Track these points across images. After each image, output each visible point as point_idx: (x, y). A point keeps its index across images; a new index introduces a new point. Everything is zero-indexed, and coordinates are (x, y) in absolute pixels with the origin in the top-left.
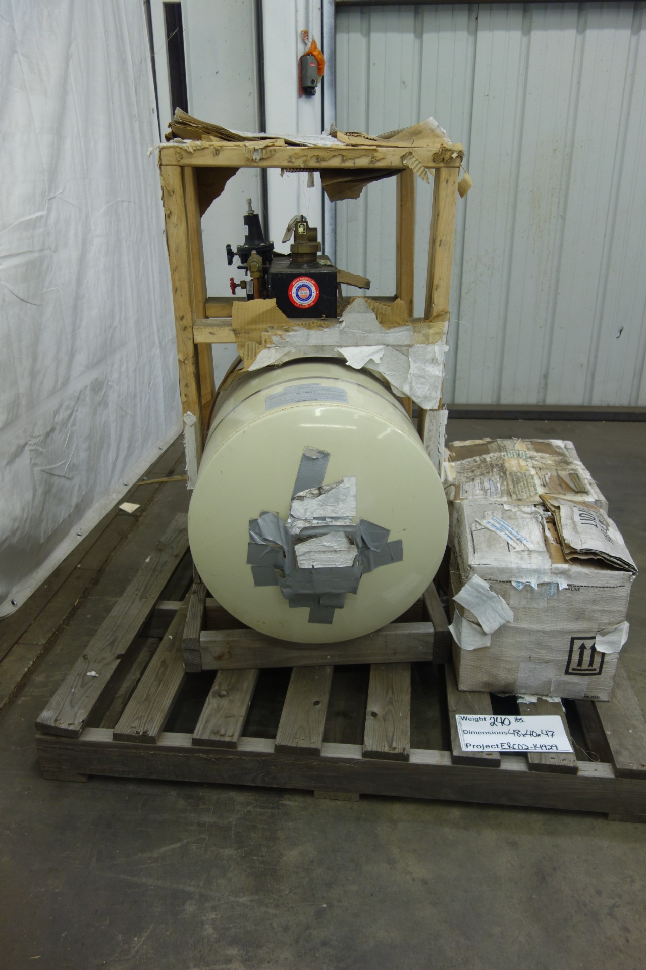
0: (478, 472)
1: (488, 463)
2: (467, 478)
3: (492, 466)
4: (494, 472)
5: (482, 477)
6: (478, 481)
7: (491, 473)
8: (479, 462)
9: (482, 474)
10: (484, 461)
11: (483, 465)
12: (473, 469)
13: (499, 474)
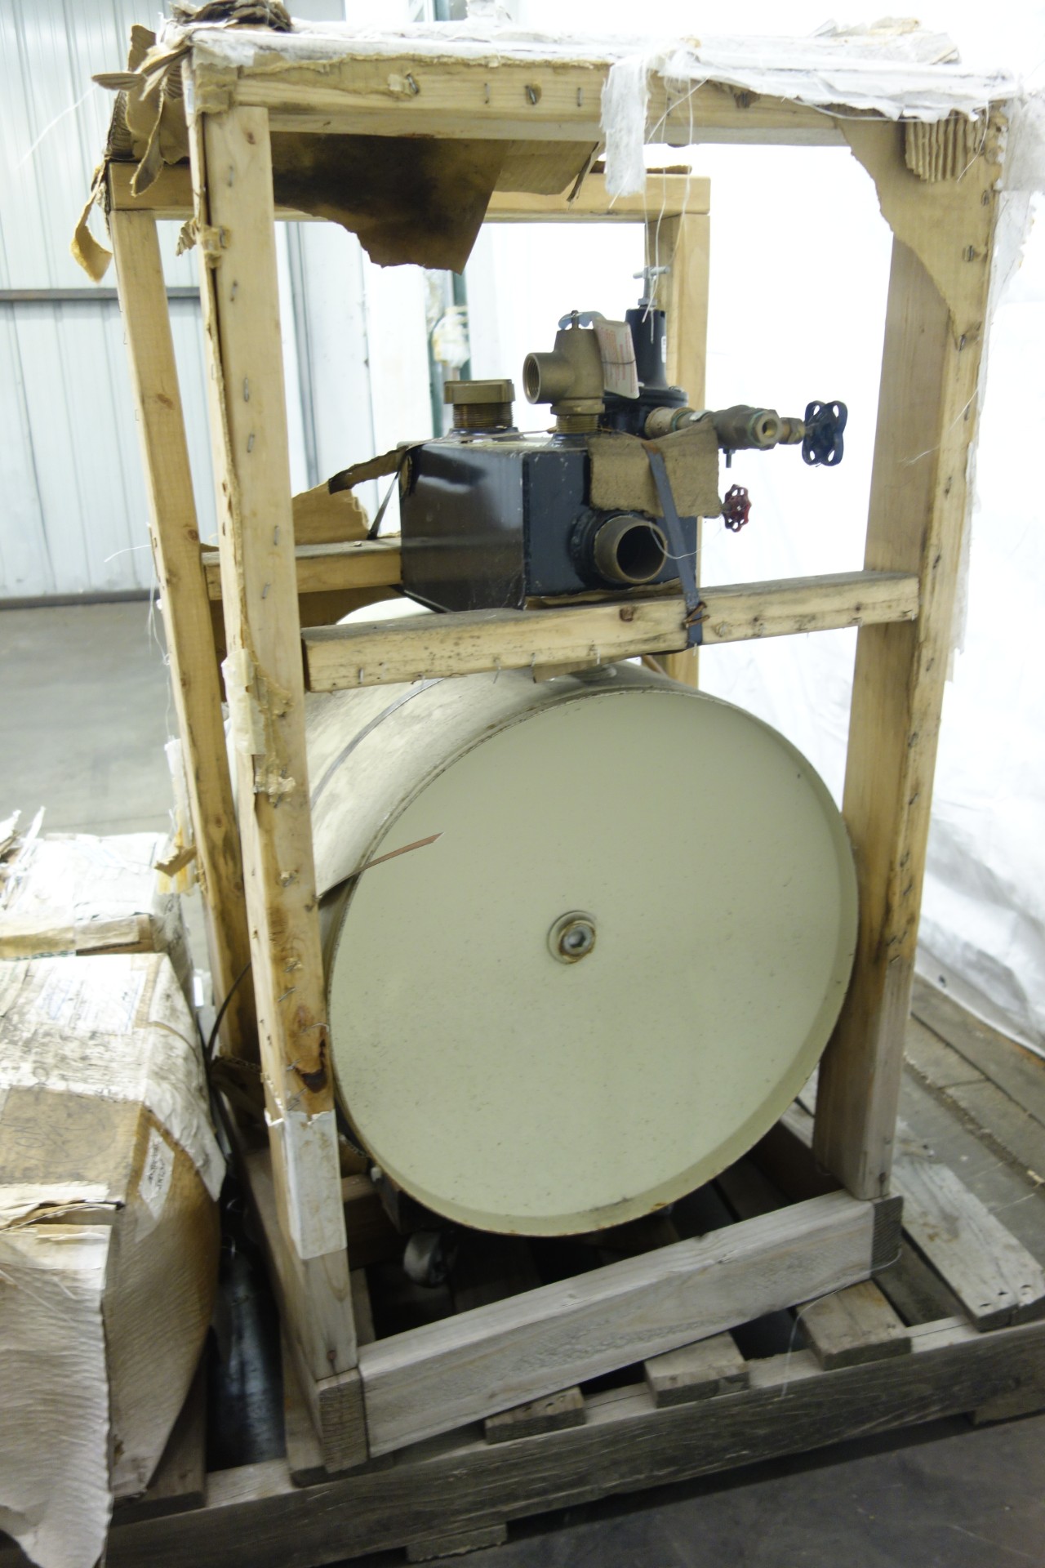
0: (71, 1050)
1: (32, 1057)
2: (106, 1046)
3: (28, 1045)
4: (32, 1031)
5: (68, 1032)
6: (84, 1028)
7: (41, 1031)
8: (56, 1072)
9: (64, 1038)
10: (40, 1067)
11: (50, 1059)
12: (80, 1065)
13: (22, 1022)
